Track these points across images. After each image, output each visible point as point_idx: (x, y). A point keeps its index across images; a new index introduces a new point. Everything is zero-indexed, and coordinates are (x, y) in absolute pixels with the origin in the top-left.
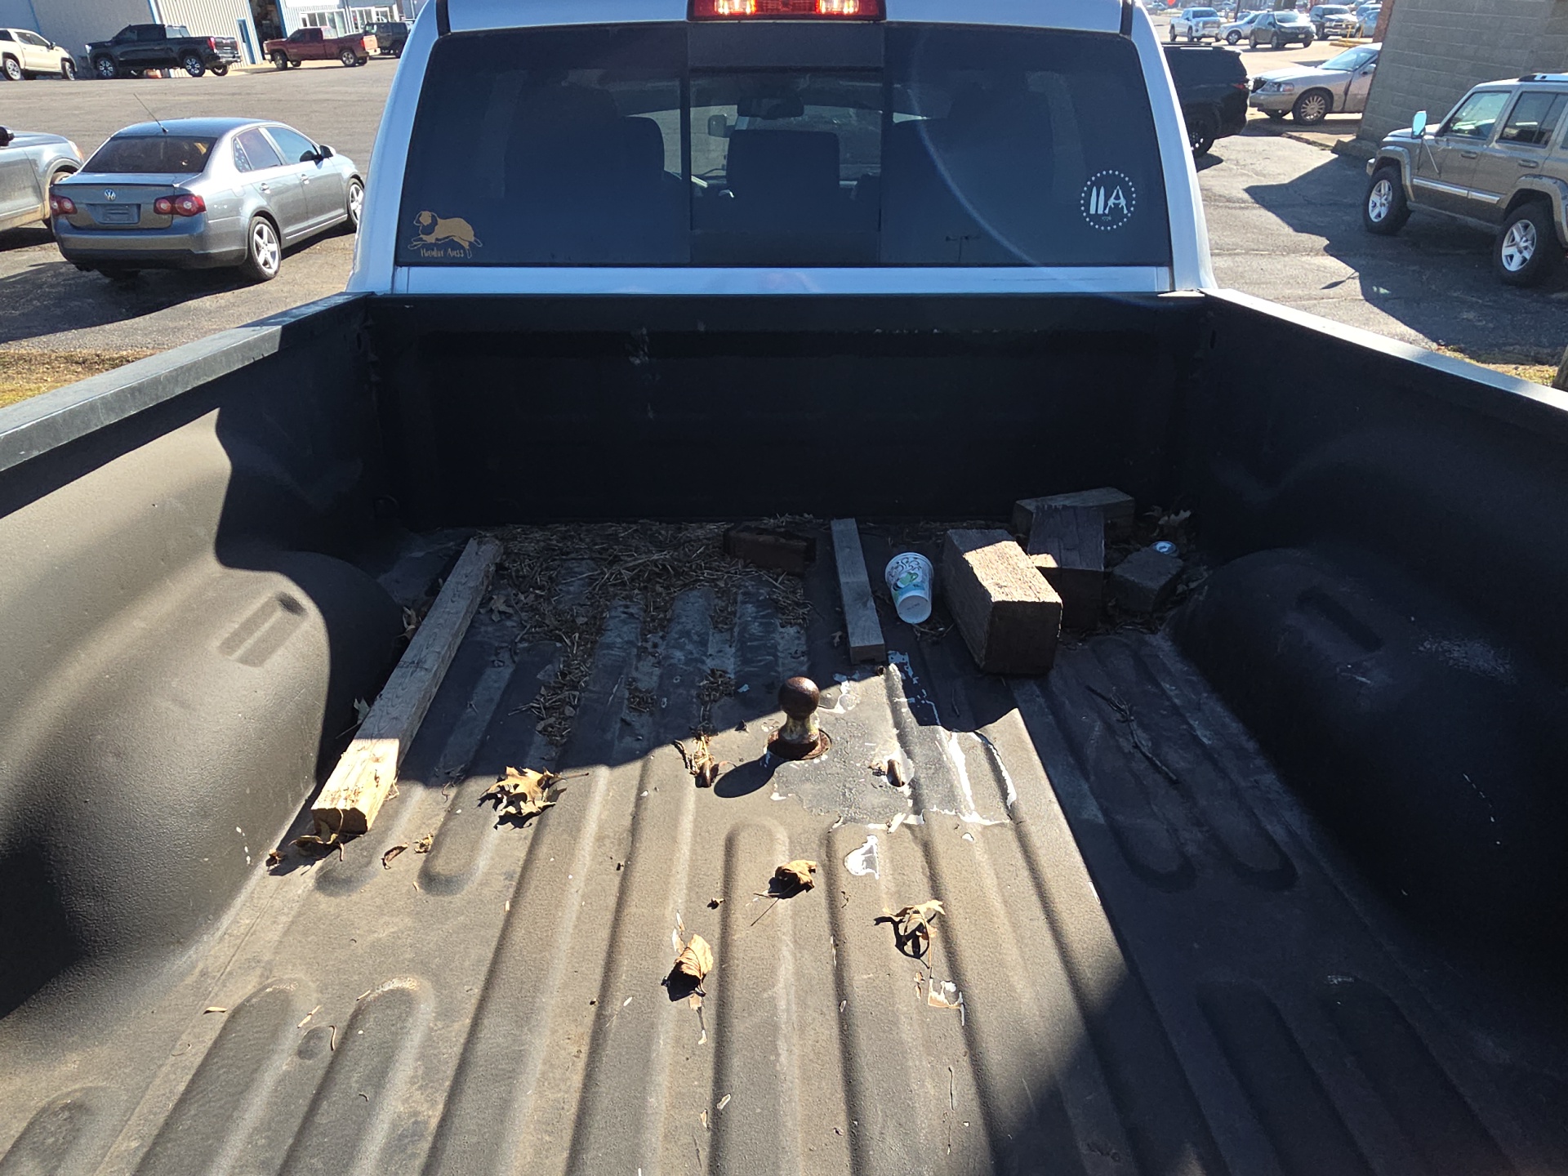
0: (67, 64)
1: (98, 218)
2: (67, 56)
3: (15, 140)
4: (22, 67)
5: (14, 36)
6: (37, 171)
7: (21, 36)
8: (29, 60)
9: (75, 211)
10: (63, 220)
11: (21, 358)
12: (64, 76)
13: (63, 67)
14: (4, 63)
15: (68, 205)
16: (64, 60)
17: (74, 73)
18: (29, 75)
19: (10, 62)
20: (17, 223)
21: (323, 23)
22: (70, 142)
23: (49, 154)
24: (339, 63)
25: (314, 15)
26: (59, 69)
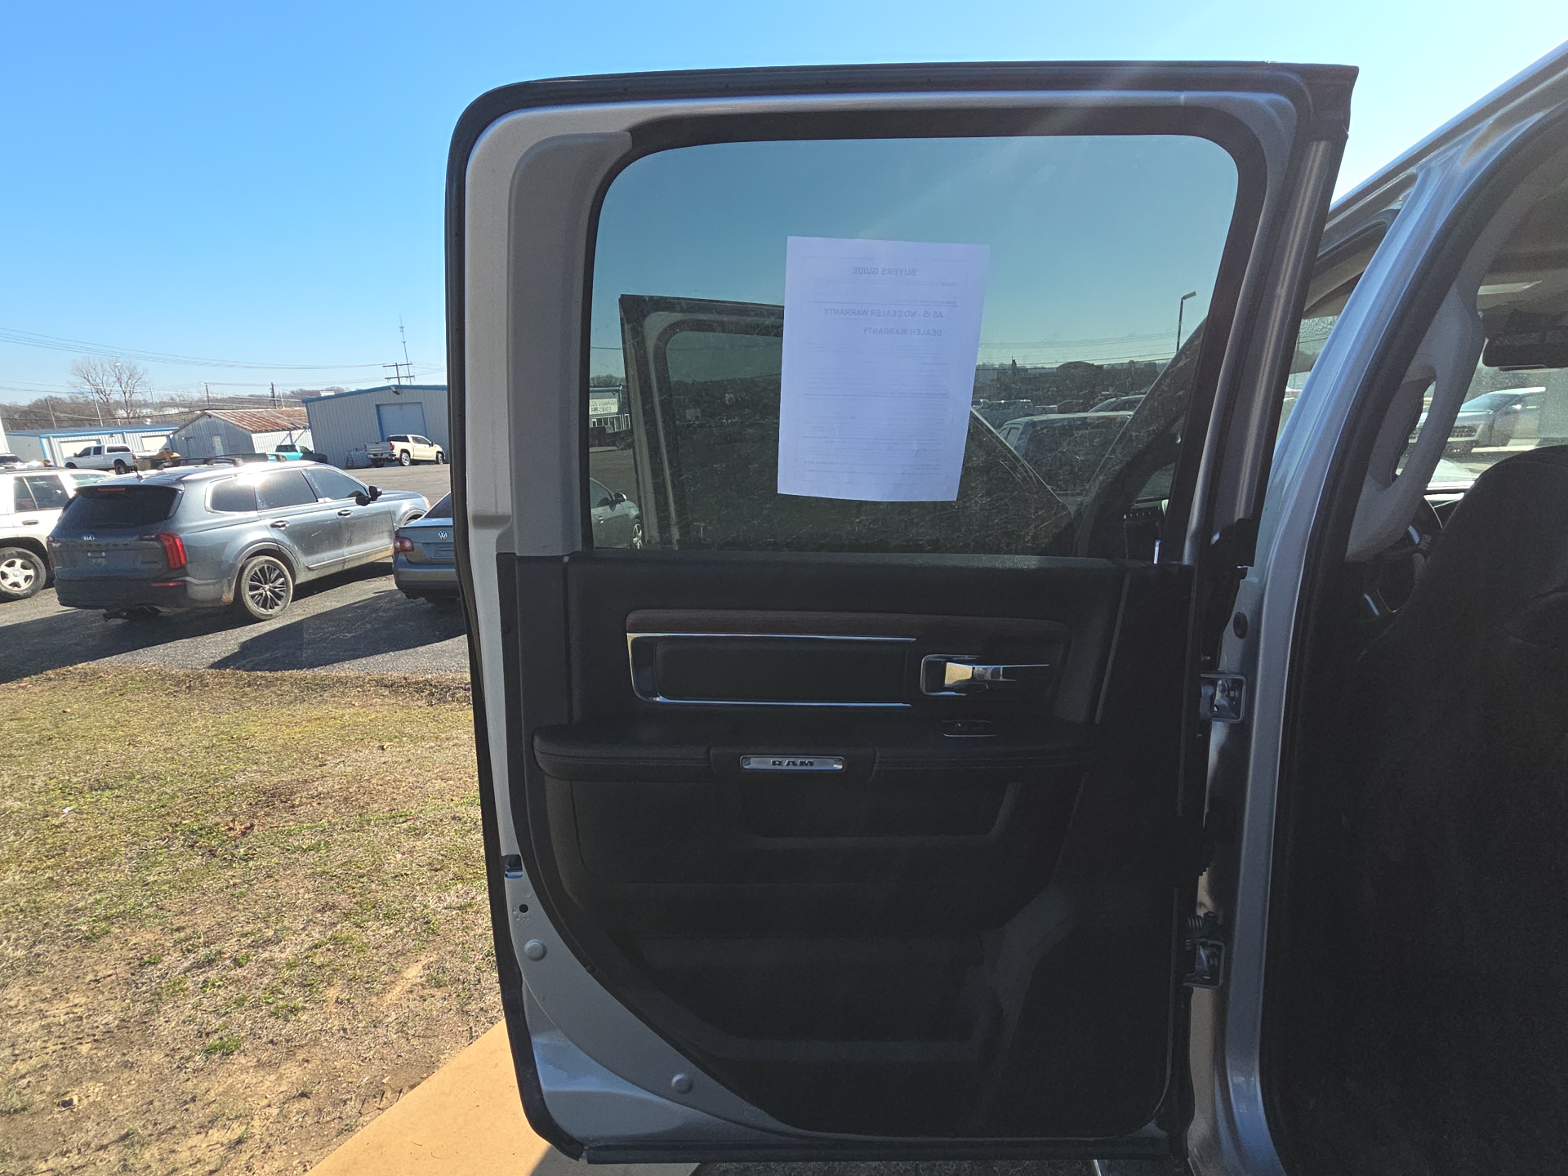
0: (440, 455)
1: (430, 554)
2: (441, 450)
3: (382, 496)
4: (411, 457)
5: (410, 439)
6: (395, 519)
7: (414, 439)
8: (416, 453)
9: (412, 549)
10: (402, 557)
11: (339, 680)
12: (436, 462)
13: (437, 457)
14: (401, 455)
15: (408, 544)
16: (438, 452)
17: (443, 460)
18: (415, 462)
19: (404, 455)
20: (371, 559)
21: (606, 423)
22: (424, 498)
23: (406, 506)
24: (615, 448)
25: (601, 419)
26: (434, 458)
